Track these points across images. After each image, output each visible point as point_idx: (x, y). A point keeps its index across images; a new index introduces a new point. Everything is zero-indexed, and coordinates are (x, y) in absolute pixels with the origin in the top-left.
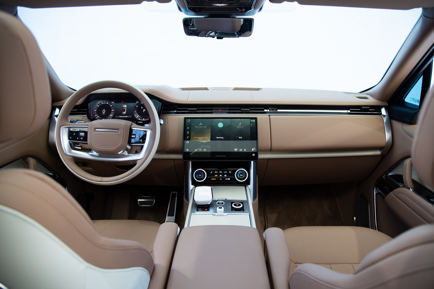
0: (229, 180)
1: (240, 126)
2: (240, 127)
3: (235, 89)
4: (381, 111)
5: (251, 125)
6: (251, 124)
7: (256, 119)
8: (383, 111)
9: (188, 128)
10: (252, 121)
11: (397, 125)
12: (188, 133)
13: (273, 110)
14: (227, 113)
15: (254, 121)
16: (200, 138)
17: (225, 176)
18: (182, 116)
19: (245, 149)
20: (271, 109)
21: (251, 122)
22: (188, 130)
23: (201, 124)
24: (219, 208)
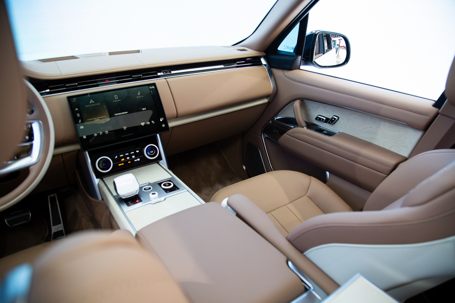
0: (139, 161)
1: (140, 95)
2: (140, 97)
3: (111, 54)
4: (260, 61)
5: (151, 93)
6: (151, 91)
7: (154, 84)
8: (263, 61)
9: (77, 109)
10: (151, 88)
11: (278, 73)
12: (78, 115)
13: (166, 72)
14: (116, 83)
15: (153, 87)
16: (96, 119)
17: (133, 157)
18: (63, 96)
19: (152, 122)
20: (164, 72)
21: (151, 90)
22: (77, 112)
23: (92, 101)
24: (152, 194)
